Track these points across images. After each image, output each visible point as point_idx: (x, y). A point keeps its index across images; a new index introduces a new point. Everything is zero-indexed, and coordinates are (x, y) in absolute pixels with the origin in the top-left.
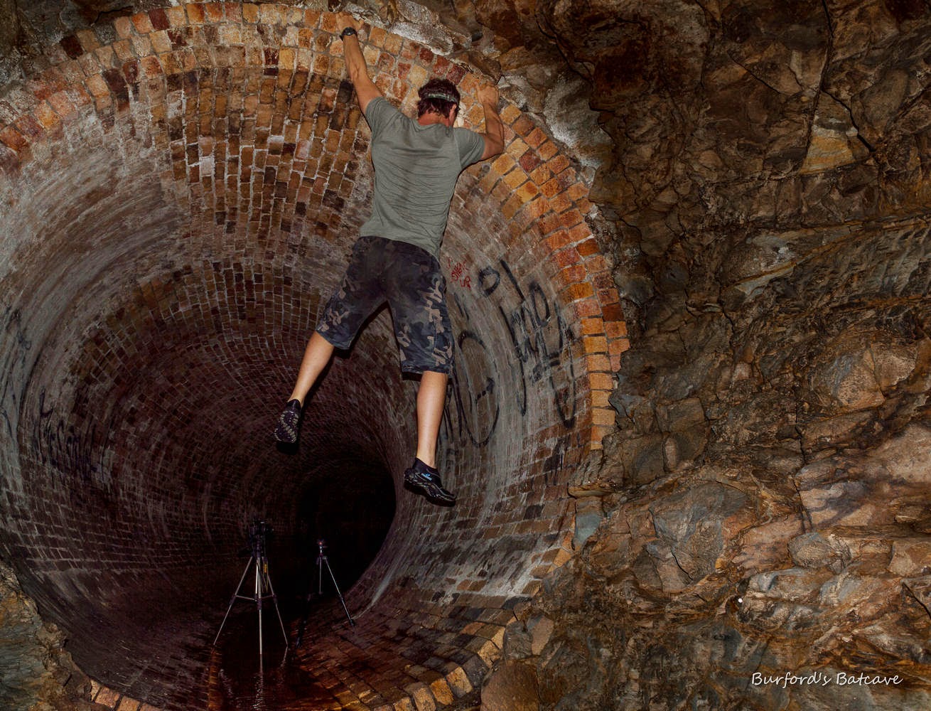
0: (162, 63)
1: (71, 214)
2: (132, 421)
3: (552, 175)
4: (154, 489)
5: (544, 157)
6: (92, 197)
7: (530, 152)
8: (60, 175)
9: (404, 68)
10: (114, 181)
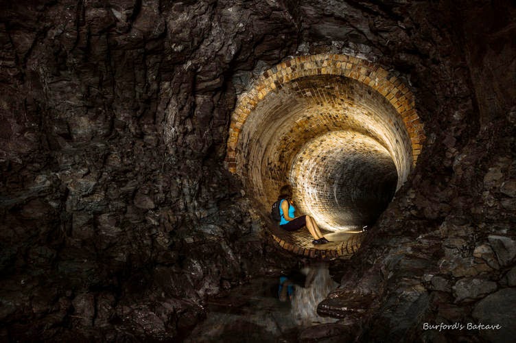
0: (289, 77)
1: (270, 113)
2: (301, 161)
3: (406, 99)
4: (312, 183)
5: (404, 93)
6: (276, 108)
7: (399, 91)
8: (266, 107)
9: (359, 69)
10: (281, 103)
